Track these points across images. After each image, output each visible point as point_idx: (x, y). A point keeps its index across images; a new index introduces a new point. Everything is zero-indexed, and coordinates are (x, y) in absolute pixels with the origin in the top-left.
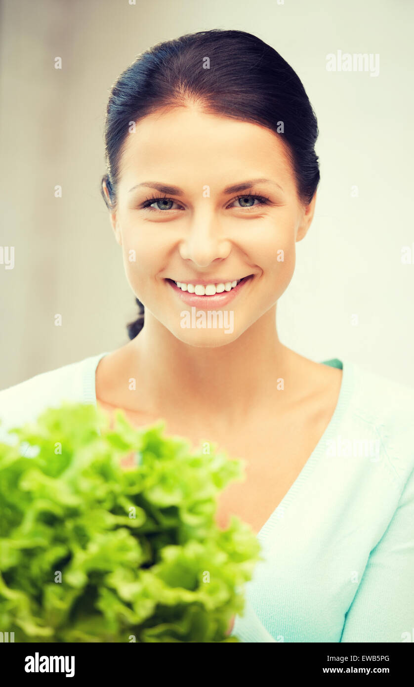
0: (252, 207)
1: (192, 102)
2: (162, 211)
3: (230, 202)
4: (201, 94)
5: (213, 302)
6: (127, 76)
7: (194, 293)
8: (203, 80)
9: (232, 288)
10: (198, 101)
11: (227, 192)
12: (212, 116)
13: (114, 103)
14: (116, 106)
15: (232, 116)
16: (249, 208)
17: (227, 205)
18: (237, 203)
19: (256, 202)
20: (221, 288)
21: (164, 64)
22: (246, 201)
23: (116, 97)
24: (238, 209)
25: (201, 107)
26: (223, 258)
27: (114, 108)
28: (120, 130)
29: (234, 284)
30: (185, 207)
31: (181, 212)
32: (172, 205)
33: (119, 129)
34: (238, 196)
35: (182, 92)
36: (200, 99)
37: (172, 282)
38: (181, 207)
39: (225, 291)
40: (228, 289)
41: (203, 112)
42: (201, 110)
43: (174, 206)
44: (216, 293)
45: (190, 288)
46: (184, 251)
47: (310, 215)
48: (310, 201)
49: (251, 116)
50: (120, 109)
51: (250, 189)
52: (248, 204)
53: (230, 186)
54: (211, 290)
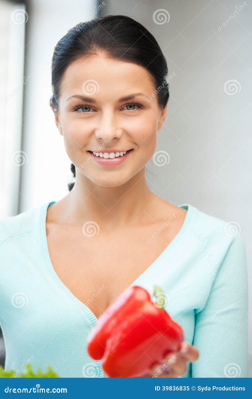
0: (134, 110)
1: (100, 52)
2: (85, 112)
3: (122, 107)
4: (105, 48)
5: (114, 162)
6: (63, 40)
7: (103, 157)
8: (106, 40)
9: (124, 155)
10: (103, 52)
11: (121, 101)
12: (112, 59)
13: (56, 55)
14: (58, 56)
15: (122, 59)
16: (132, 110)
17: (120, 109)
18: (125, 108)
19: (136, 107)
20: (118, 155)
21: (84, 33)
22: (131, 107)
23: (58, 52)
24: (126, 111)
25: (105, 55)
26: (119, 138)
27: (57, 57)
28: (61, 69)
29: (125, 153)
30: (97, 110)
31: (95, 113)
32: (90, 109)
33: (59, 68)
34: (126, 104)
35: (95, 47)
36: (105, 50)
37: (91, 152)
38: (95, 110)
39: (120, 156)
40: (122, 155)
41: (107, 57)
42: (105, 56)
43: (91, 110)
44: (115, 157)
45: (101, 155)
46: (98, 134)
47: (164, 116)
48: (164, 107)
49: (132, 59)
50: (61, 57)
51: (133, 99)
52: (131, 108)
53: (122, 98)
54: (112, 155)
